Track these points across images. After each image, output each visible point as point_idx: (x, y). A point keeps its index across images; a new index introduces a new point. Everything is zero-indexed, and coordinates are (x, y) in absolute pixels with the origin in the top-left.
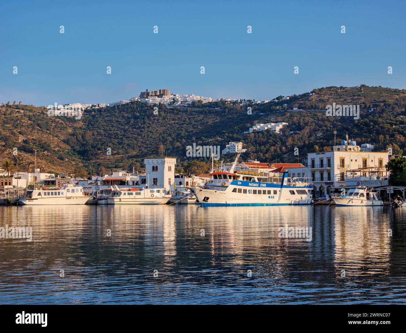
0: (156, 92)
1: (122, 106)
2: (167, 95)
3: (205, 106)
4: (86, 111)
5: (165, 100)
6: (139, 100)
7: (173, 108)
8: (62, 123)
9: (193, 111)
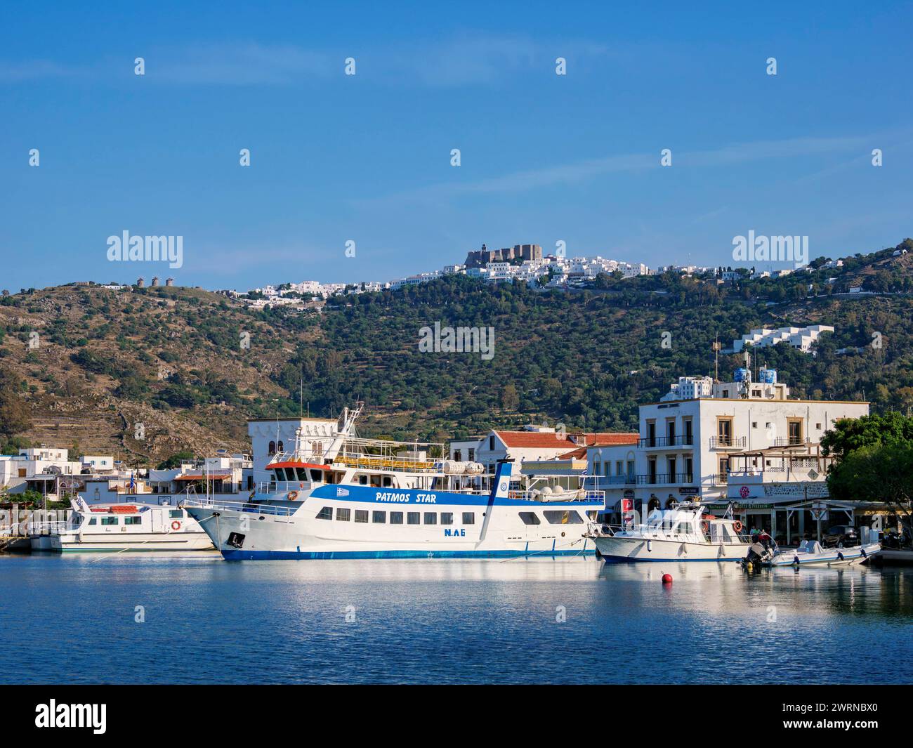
0: (506, 252)
1: (420, 287)
2: (534, 259)
3: (628, 285)
4: (332, 300)
5: (529, 272)
6: (464, 272)
7: (547, 290)
8: (269, 332)
9: (597, 299)
